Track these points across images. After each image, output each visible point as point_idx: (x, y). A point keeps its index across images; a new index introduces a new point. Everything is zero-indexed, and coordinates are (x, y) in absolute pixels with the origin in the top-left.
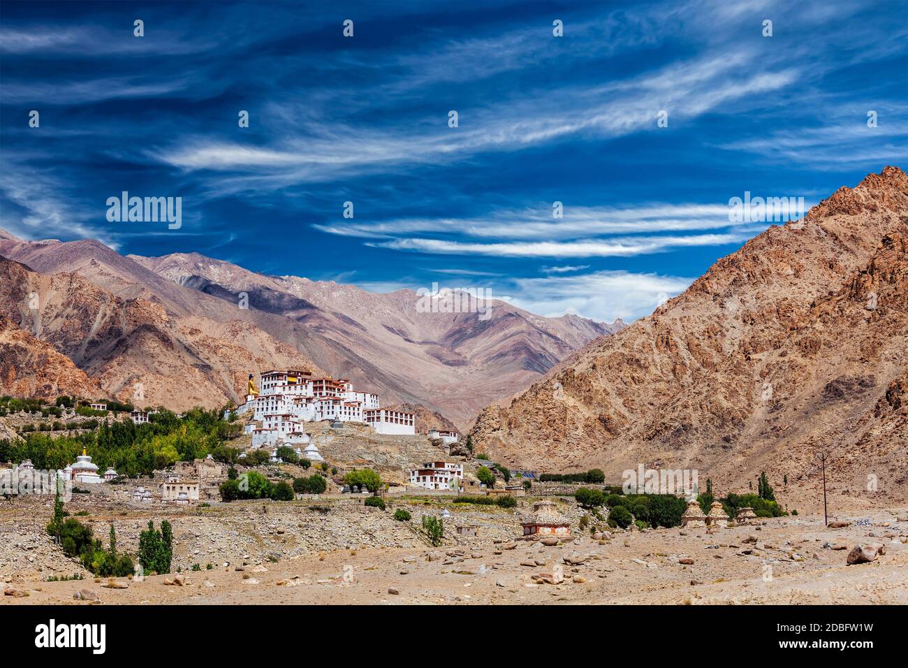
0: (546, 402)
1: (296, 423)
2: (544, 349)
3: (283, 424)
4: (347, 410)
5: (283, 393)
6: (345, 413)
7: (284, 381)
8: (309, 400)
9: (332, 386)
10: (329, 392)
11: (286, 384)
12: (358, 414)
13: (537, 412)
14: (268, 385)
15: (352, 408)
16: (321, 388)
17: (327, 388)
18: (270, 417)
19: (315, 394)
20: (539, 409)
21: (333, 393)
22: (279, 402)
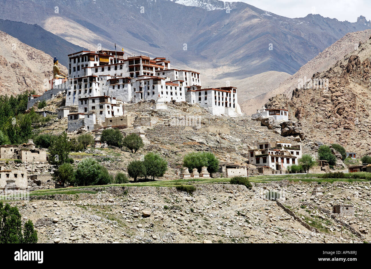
1: (115, 105)
3: (101, 107)
4: (169, 90)
5: (96, 74)
6: (167, 93)
7: (96, 62)
8: (126, 80)
9: (150, 65)
10: (147, 71)
11: (98, 65)
12: (181, 94)
14: (78, 67)
15: (173, 88)
16: (138, 68)
17: (144, 67)
18: (86, 99)
19: (132, 75)
20: (327, 97)
21: (150, 72)
22: (94, 84)
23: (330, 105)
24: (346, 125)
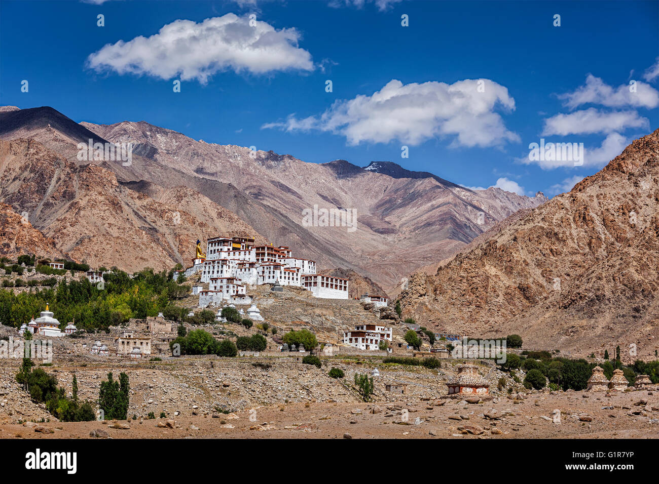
0: (470, 271)
1: (240, 286)
2: (468, 220)
3: (228, 287)
4: (287, 276)
5: (229, 258)
6: (285, 277)
7: (229, 247)
8: (252, 265)
9: (273, 252)
10: (270, 258)
11: (231, 250)
12: (297, 279)
13: (461, 280)
14: (215, 250)
16: (263, 254)
17: (268, 254)
18: (216, 279)
19: (258, 260)
20: (463, 277)
21: (274, 259)
22: (225, 266)
23: (466, 284)
24: (478, 303)
